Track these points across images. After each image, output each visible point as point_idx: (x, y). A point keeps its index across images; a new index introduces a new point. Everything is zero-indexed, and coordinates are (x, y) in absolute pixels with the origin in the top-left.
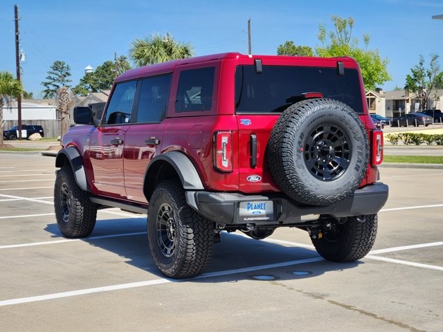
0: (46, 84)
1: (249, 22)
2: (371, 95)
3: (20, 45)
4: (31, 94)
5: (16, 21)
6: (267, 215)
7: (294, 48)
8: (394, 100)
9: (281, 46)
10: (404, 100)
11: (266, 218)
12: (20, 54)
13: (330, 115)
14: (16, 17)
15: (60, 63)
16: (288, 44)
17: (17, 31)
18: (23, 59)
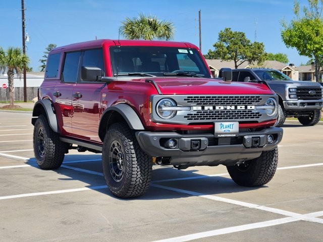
0: (42, 61)
1: (200, 12)
2: (288, 69)
3: (25, 29)
4: (31, 68)
5: (23, 11)
7: (231, 33)
8: (303, 73)
9: (221, 31)
10: (311, 73)
12: (25, 36)
14: (23, 8)
15: (53, 45)
16: (227, 30)
17: (23, 18)
18: (28, 40)
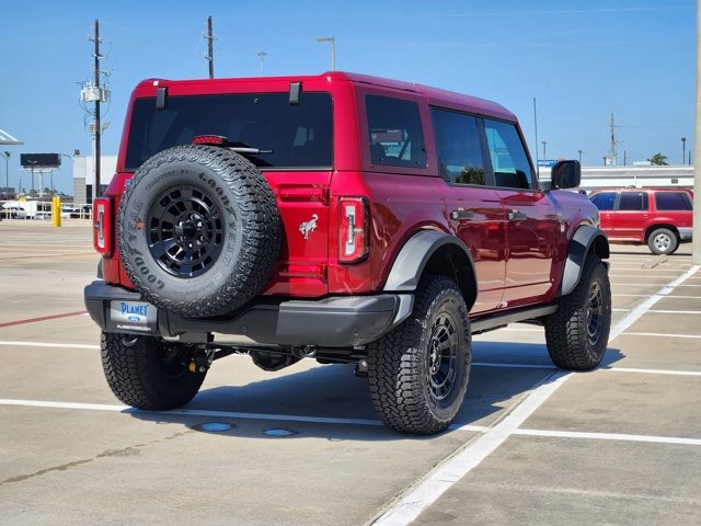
6: (148, 325)
11: (147, 329)
13: (182, 171)
